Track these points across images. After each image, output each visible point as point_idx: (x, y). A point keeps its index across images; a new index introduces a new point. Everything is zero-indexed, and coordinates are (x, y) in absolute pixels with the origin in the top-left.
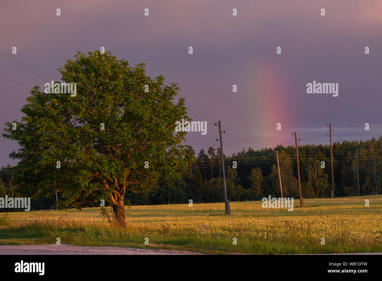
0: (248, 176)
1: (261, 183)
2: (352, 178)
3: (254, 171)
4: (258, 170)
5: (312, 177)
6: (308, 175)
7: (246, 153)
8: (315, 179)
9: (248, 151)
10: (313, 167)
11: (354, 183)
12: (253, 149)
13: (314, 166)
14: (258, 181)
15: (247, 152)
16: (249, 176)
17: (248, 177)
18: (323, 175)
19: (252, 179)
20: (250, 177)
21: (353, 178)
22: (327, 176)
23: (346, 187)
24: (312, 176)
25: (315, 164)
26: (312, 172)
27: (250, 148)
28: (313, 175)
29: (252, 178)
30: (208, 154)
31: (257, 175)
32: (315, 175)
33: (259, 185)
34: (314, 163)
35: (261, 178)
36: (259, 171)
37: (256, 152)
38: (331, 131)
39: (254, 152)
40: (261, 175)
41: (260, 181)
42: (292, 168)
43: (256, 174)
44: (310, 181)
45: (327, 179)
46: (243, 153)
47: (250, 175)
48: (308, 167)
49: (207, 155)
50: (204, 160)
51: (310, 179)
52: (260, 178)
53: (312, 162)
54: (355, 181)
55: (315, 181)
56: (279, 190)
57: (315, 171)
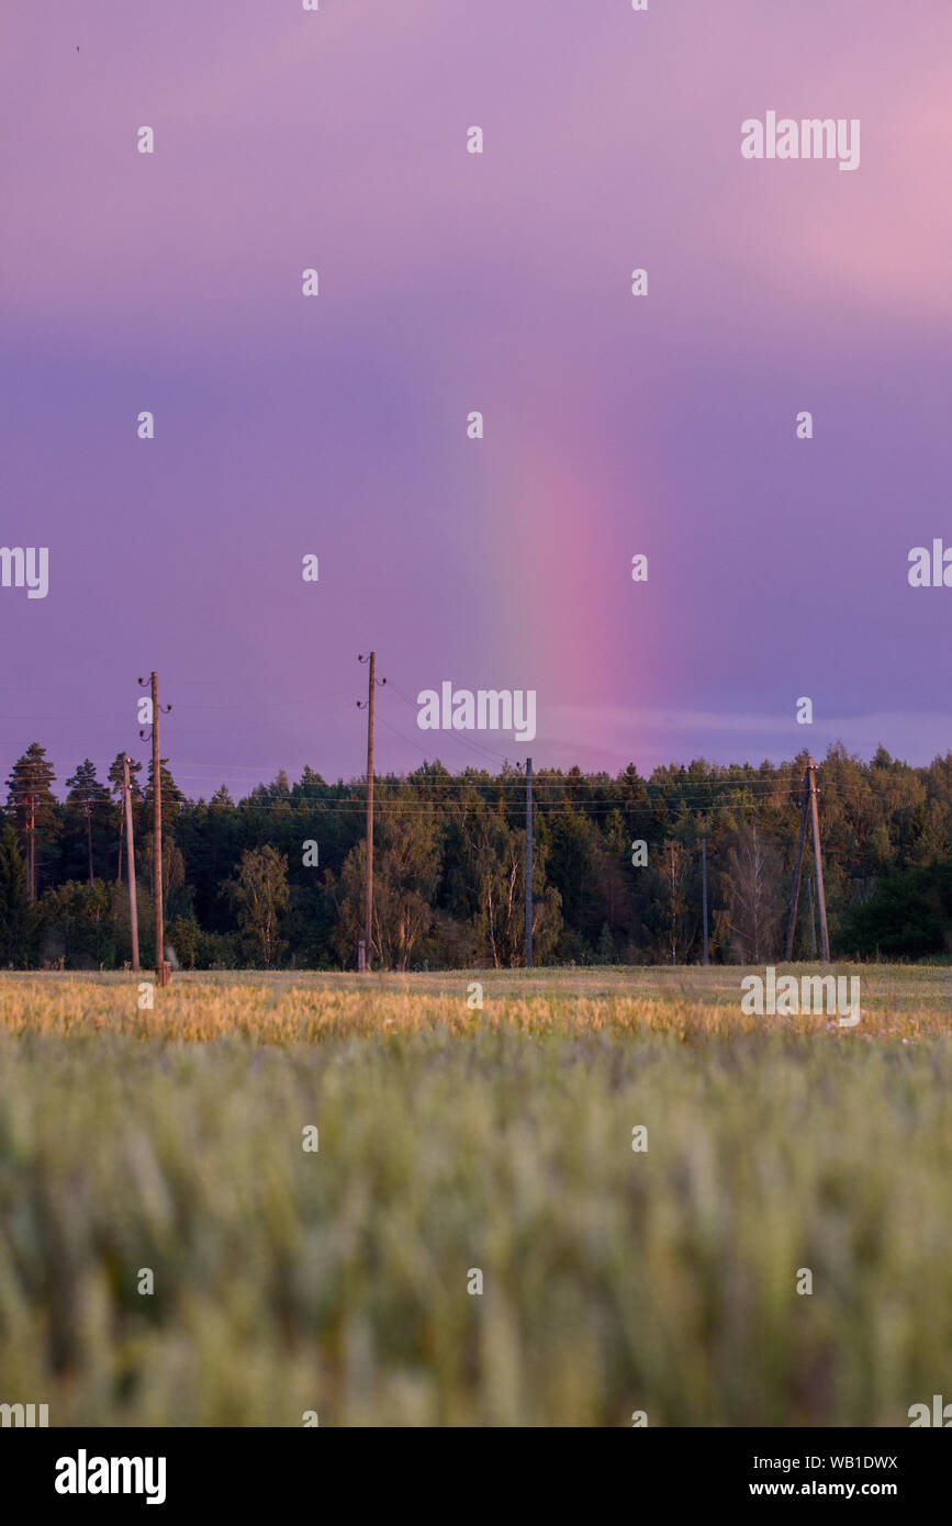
0: (228, 880)
1: (280, 914)
2: (660, 911)
3: (251, 862)
4: (270, 858)
5: (496, 901)
6: (479, 890)
7: (291, 790)
8: (506, 908)
9: (299, 784)
10: (500, 856)
11: (667, 932)
12: (321, 774)
13: (507, 853)
14: (265, 906)
15: (295, 784)
16: (232, 880)
17: (228, 883)
18: (542, 894)
19: (240, 893)
20: (233, 883)
21: (663, 912)
22: (557, 898)
23: (632, 946)
24: (493, 894)
25: (513, 844)
26: (497, 878)
27: (307, 769)
28: (501, 891)
29: (241, 889)
30: (111, 785)
31: (264, 879)
32: (508, 889)
33: (271, 920)
34: (507, 841)
35: (281, 891)
36: (273, 863)
37: (334, 786)
38: (376, 685)
39: (325, 786)
40: (282, 879)
41: (274, 903)
42: (437, 859)
43: (260, 875)
44: (484, 916)
45: (555, 911)
46: (279, 788)
47: (236, 876)
48: (482, 856)
49: (105, 787)
50: (93, 806)
51: (488, 908)
52: (277, 889)
53: (501, 833)
54: (673, 925)
55: (506, 915)
56: (351, 948)
57: (508, 876)
